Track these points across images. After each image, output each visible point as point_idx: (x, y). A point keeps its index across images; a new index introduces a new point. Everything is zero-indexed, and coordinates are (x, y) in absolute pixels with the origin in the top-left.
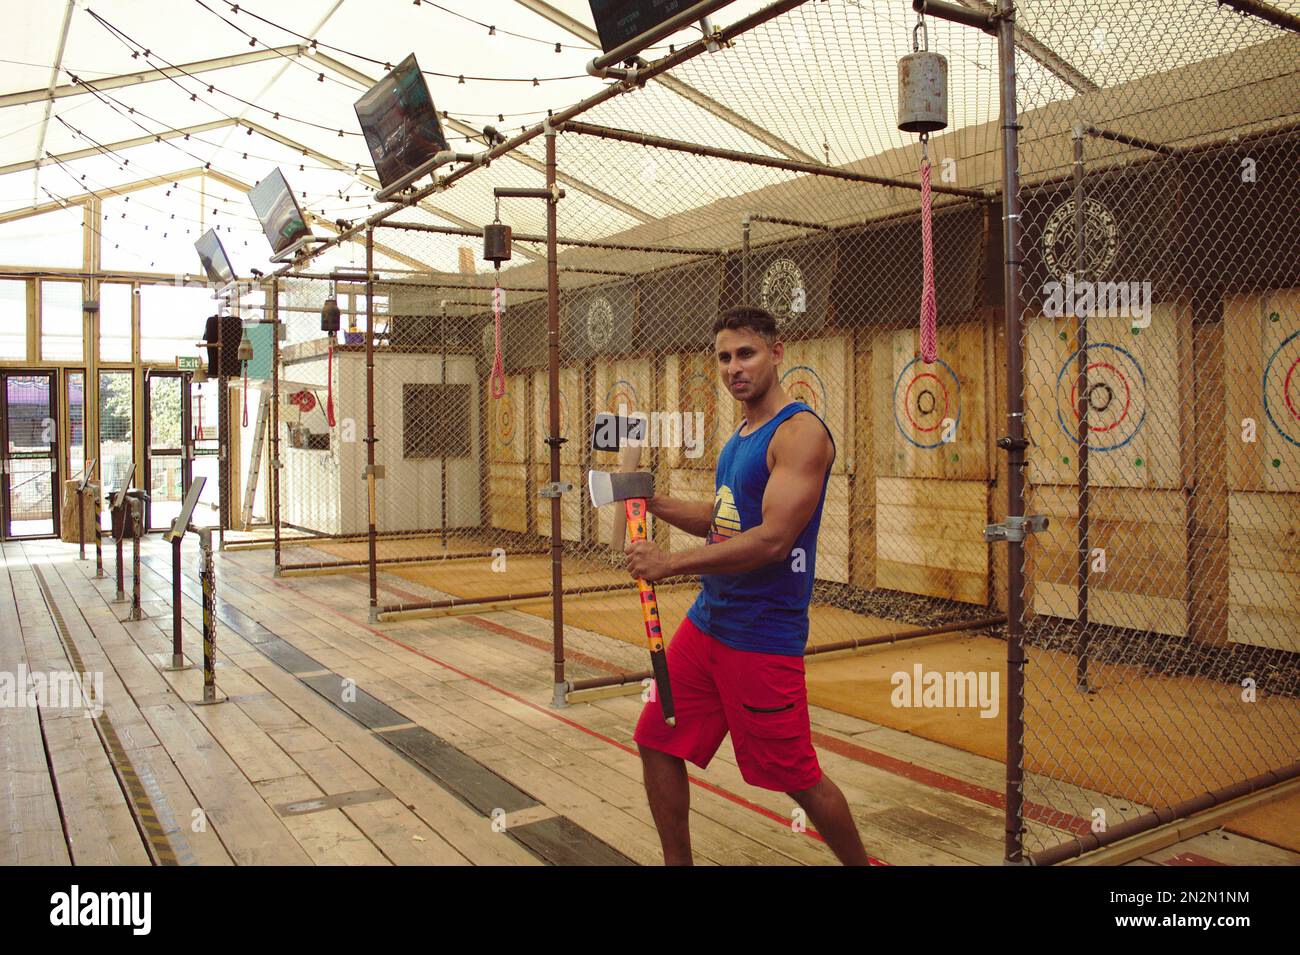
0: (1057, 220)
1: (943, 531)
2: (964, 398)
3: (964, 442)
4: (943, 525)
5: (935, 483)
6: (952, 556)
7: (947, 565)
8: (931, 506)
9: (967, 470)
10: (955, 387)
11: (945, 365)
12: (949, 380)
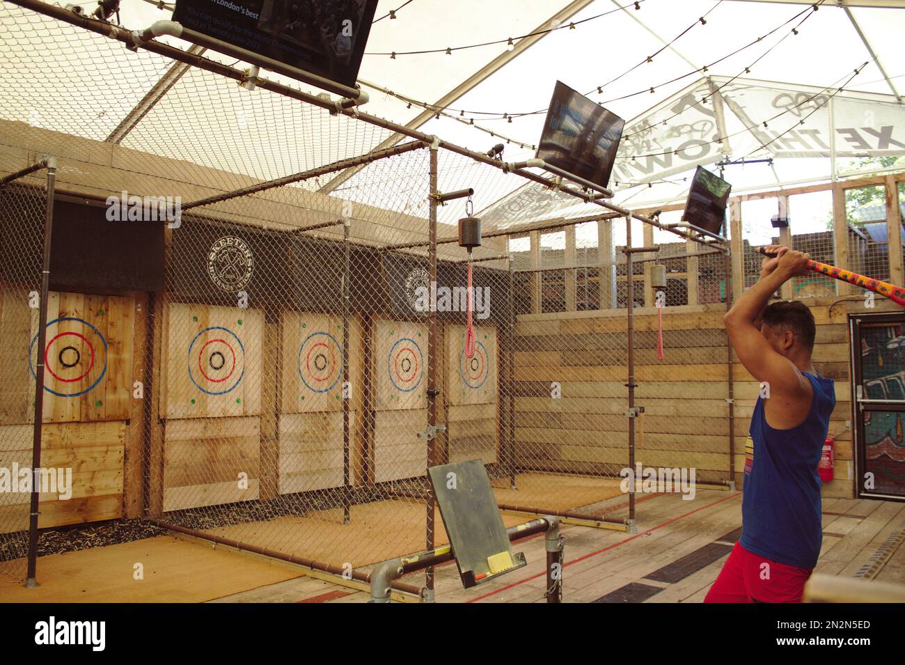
2: (111, 356)
3: (109, 391)
4: (80, 461)
5: (73, 426)
6: (88, 485)
8: (66, 447)
9: (109, 412)
10: (102, 346)
11: (93, 328)
12: (96, 340)
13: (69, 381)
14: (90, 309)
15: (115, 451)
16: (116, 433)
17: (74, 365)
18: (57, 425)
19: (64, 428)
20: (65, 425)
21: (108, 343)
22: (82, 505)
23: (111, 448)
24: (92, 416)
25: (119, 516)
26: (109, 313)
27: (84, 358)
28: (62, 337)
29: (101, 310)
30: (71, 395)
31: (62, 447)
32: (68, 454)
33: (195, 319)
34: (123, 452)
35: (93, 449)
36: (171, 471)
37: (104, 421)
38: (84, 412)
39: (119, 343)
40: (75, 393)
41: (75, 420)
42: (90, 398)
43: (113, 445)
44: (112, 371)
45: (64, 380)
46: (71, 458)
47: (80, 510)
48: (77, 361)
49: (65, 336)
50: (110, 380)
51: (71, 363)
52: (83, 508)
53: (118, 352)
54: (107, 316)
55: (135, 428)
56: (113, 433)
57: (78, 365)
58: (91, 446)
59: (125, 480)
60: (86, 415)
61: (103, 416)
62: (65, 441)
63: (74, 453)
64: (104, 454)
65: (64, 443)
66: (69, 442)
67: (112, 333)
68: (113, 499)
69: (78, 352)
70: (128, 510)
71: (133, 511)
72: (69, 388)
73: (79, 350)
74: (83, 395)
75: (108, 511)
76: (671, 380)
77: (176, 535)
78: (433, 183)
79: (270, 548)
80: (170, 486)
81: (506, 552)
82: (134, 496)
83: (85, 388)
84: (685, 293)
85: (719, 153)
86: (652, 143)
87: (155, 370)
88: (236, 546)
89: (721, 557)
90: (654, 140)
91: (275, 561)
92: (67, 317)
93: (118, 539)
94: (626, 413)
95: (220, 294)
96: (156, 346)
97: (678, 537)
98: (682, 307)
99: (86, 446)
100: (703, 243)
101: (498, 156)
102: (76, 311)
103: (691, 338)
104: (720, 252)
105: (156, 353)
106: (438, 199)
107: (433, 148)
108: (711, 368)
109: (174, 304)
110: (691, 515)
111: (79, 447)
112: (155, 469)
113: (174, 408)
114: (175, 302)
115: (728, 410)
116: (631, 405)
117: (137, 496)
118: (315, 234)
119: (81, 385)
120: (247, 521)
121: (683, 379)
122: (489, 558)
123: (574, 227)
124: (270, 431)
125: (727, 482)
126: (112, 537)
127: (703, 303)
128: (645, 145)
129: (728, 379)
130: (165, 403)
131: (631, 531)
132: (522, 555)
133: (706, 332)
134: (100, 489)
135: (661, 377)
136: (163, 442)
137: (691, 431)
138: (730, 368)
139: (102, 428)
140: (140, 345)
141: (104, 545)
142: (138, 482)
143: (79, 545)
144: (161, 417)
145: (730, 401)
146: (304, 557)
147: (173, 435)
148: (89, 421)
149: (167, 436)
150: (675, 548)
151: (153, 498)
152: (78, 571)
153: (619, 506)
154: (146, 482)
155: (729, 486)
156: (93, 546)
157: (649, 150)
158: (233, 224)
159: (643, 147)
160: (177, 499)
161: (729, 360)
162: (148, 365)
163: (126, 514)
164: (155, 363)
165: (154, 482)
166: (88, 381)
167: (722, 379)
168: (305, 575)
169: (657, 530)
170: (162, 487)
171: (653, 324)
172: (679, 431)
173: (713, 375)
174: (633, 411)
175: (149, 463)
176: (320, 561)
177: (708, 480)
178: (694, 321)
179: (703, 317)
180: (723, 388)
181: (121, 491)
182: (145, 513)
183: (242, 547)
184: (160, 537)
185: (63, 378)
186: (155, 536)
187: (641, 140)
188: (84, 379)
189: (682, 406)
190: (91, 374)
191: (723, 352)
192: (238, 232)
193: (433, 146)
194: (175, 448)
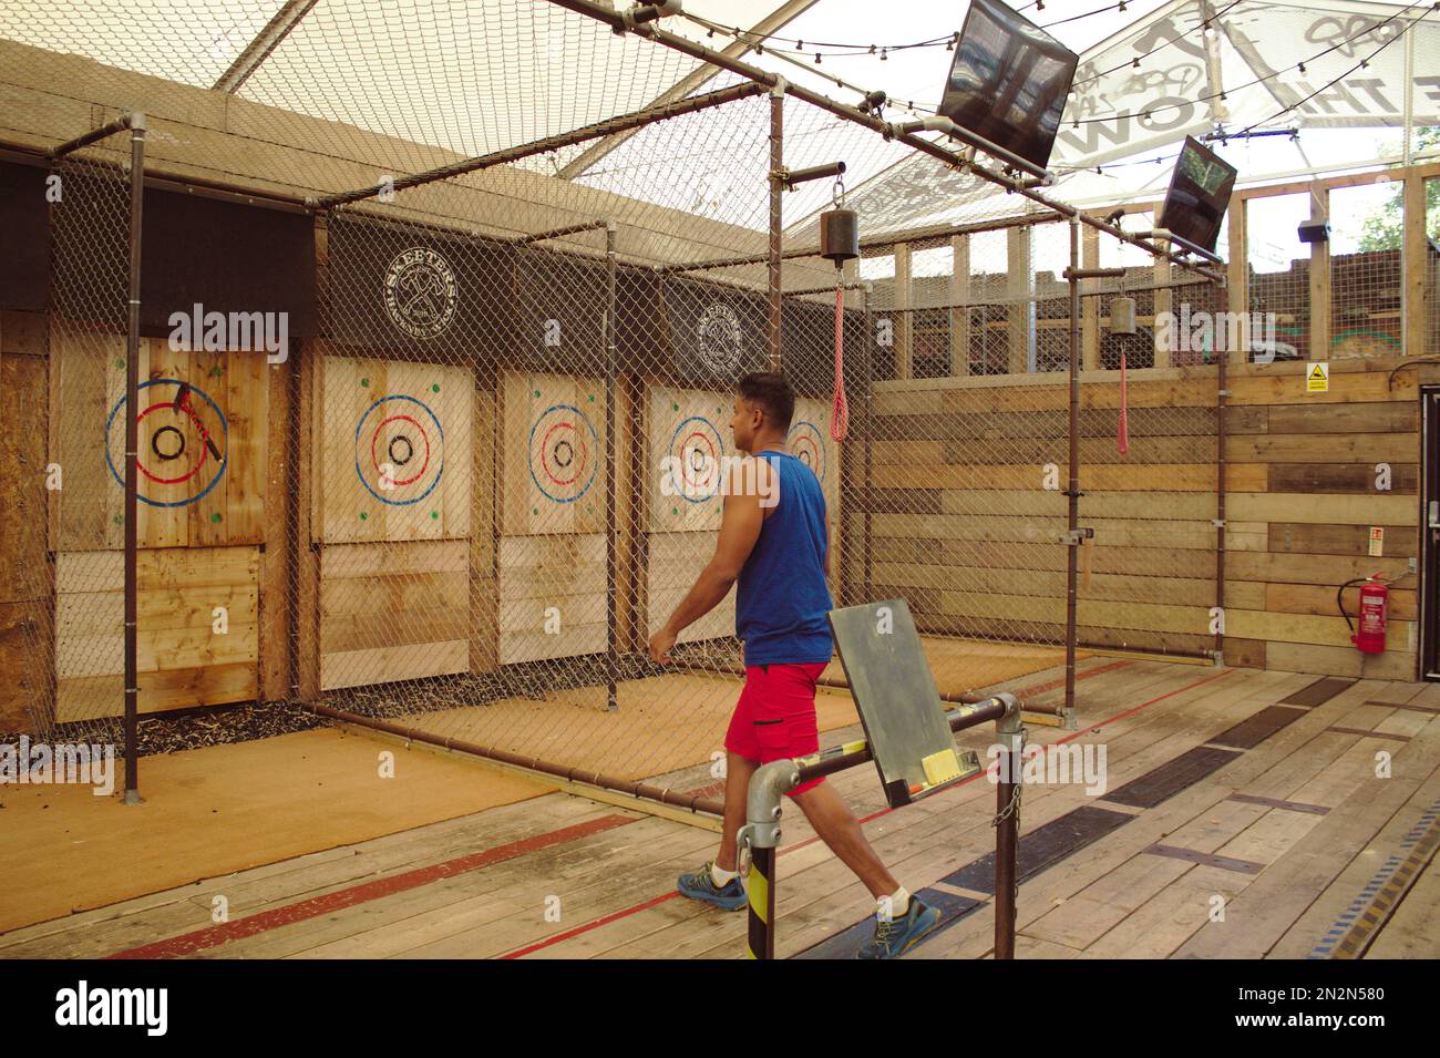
0: (402, 261)
1: (189, 617)
3: (232, 498)
4: (189, 610)
5: (177, 555)
6: (203, 648)
7: (197, 663)
8: (167, 587)
9: (234, 532)
10: (219, 426)
11: (204, 396)
13: (168, 482)
14: (199, 366)
15: (243, 594)
16: (246, 566)
17: (176, 456)
18: (153, 553)
19: (163, 556)
20: (165, 552)
21: (229, 420)
22: (196, 678)
23: (237, 590)
24: (207, 538)
25: (254, 696)
26: (229, 373)
27: (191, 444)
28: (155, 411)
29: (216, 368)
30: (173, 505)
31: (162, 588)
32: (172, 598)
33: (365, 383)
34: (256, 596)
35: (212, 591)
36: (333, 627)
37: (226, 547)
38: (193, 532)
39: (246, 421)
40: (180, 500)
41: (180, 544)
42: (203, 508)
43: (243, 584)
44: (236, 465)
45: (161, 481)
46: (176, 604)
47: (194, 687)
48: (181, 450)
49: (161, 410)
50: (232, 480)
51: (171, 453)
52: (198, 683)
53: (244, 435)
54: (226, 376)
55: (274, 558)
56: (239, 564)
57: (182, 457)
58: (207, 586)
59: (261, 640)
60: (198, 537)
61: (223, 538)
62: (166, 578)
63: (180, 597)
64: (227, 599)
65: (164, 582)
66: (172, 581)
67: (234, 405)
68: (243, 669)
69: (181, 436)
70: (267, 688)
71: (274, 689)
72: (169, 494)
73: (183, 431)
74: (192, 504)
75: (235, 689)
76: (1124, 488)
77: (345, 727)
78: (776, 153)
79: (500, 748)
80: (332, 650)
81: (950, 750)
82: (275, 664)
83: (194, 494)
84: (1149, 348)
85: (1208, 120)
86: (1099, 102)
87: (304, 466)
88: (443, 745)
89: (1217, 768)
90: (1102, 97)
91: (509, 768)
92: (162, 378)
93: (255, 734)
94: (1065, 537)
95: (402, 342)
96: (304, 427)
97: (1145, 737)
98: (1144, 371)
99: (199, 587)
100: (1185, 266)
101: (875, 111)
102: (177, 370)
103: (1158, 421)
104: (1210, 282)
105: (304, 439)
106: (783, 180)
107: (776, 94)
108: (1189, 470)
109: (333, 358)
110: (1161, 703)
111: (188, 587)
112: (305, 622)
113: (334, 527)
114: (335, 354)
115: (1216, 537)
116: (1073, 526)
117: (280, 665)
118: (556, 245)
119: (189, 488)
120: (453, 706)
121: (1144, 487)
122: (924, 760)
123: (967, 240)
124: (485, 565)
125: (1211, 652)
126: (245, 729)
127: (1179, 365)
128: (1086, 105)
129: (1216, 488)
130: (321, 518)
131: (1068, 727)
132: (974, 756)
133: (1184, 412)
134: (223, 654)
135: (1106, 483)
136: (319, 579)
137: (1154, 571)
138: (1221, 472)
139: (223, 557)
140: (279, 423)
141: (233, 741)
142: (280, 643)
143: (195, 740)
144: (315, 540)
145: (1219, 523)
146: (557, 761)
147: (335, 569)
148: (202, 547)
149: (324, 572)
150: (1142, 754)
151: (305, 669)
152: (199, 780)
153: (1050, 686)
154: (293, 644)
155: (1213, 659)
156: (216, 743)
157: (1092, 114)
158: (422, 226)
159: (1083, 108)
160: (342, 670)
161: (1220, 457)
162: (292, 456)
163: (263, 695)
164: (303, 453)
165: (305, 644)
166: (198, 481)
167: (1206, 488)
168: (560, 791)
169: (1108, 725)
170: (318, 650)
171: (1096, 398)
172: (1134, 570)
173: (1193, 481)
174: (1075, 535)
175: (297, 614)
176: (583, 768)
177: (1178, 649)
178: (1164, 394)
179: (1179, 388)
180: (1208, 503)
181: (255, 658)
182: (293, 693)
183: (453, 746)
184: (318, 730)
185: (159, 477)
186: (311, 727)
187: (1081, 96)
188: (192, 478)
189: (1140, 531)
190: (202, 471)
191: (1209, 445)
192: (430, 240)
193: (777, 92)
194: (340, 589)
